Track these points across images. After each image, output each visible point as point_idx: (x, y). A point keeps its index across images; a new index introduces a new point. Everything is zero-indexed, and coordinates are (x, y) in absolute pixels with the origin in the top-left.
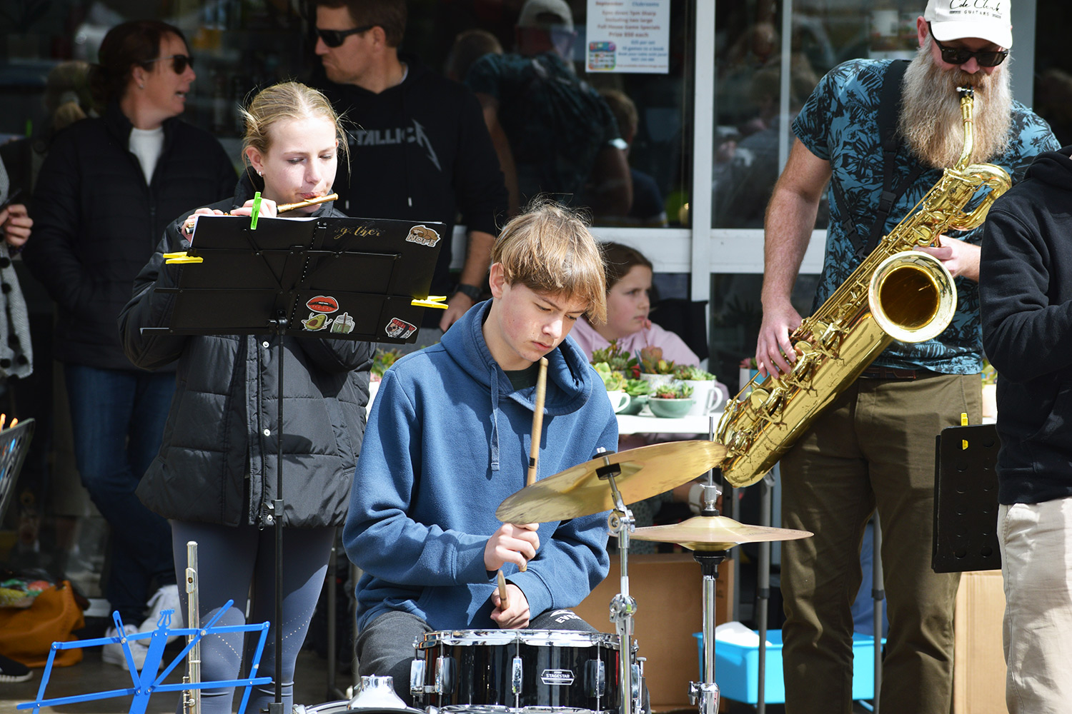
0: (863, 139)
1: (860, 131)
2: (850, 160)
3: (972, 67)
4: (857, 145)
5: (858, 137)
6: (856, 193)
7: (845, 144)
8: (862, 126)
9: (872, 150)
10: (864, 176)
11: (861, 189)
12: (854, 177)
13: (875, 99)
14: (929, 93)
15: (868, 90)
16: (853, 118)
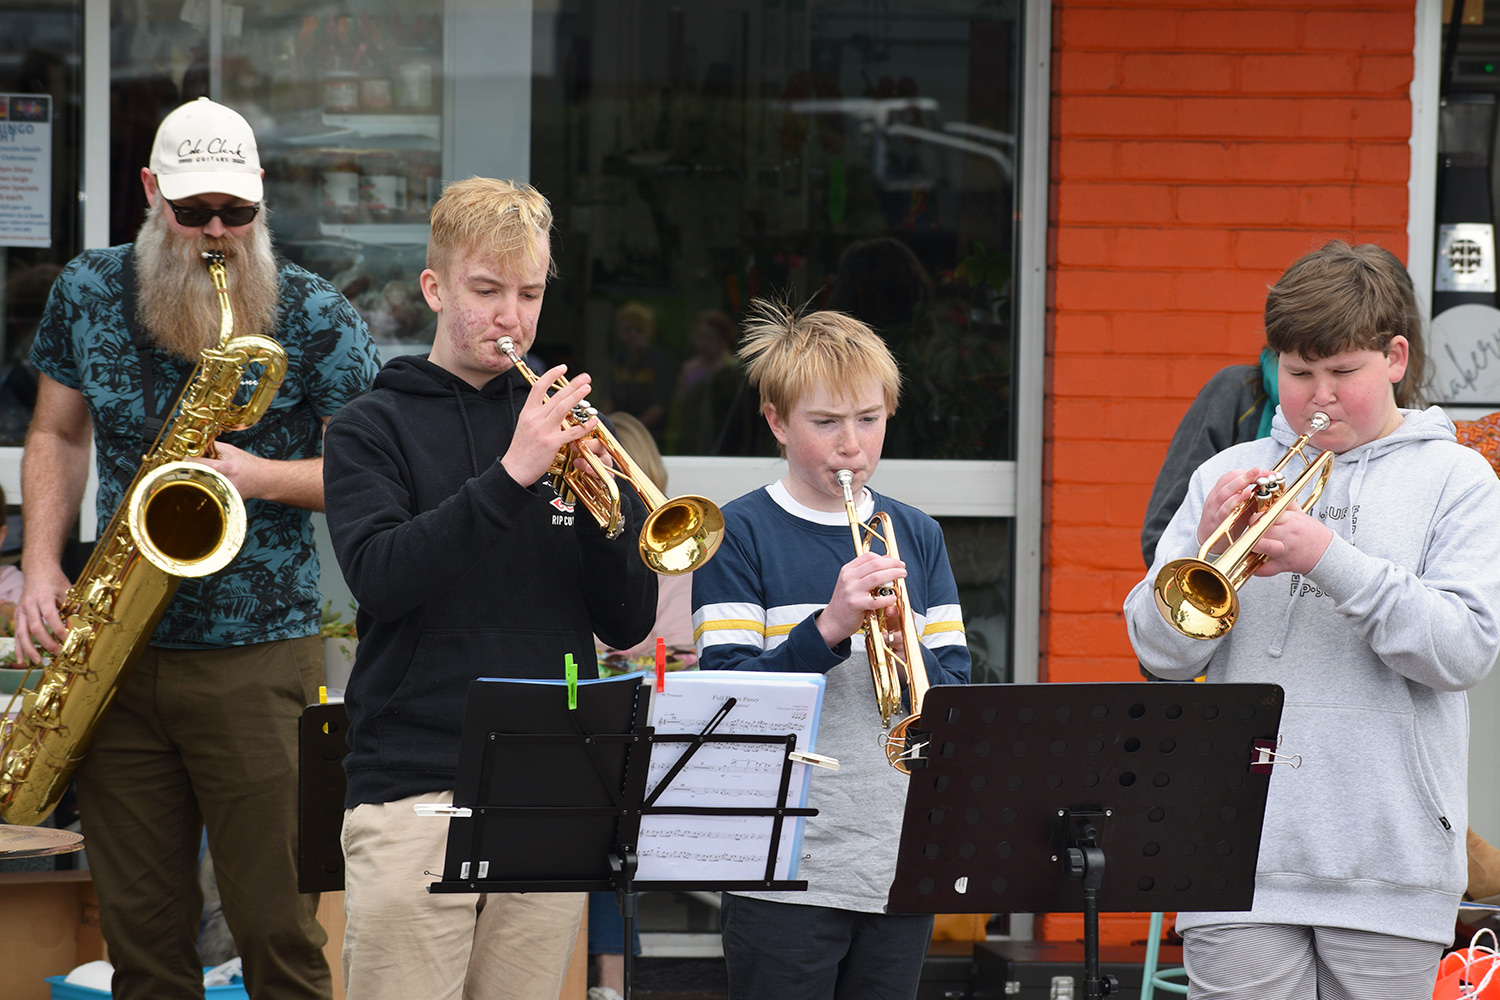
0: (110, 340)
1: (105, 330)
2: (100, 369)
3: (216, 227)
4: (105, 348)
5: (103, 339)
6: (113, 407)
7: (91, 351)
8: (105, 324)
9: (124, 350)
10: (120, 384)
11: (118, 401)
12: (108, 388)
13: (115, 287)
14: (168, 267)
15: (103, 278)
16: (92, 318)
